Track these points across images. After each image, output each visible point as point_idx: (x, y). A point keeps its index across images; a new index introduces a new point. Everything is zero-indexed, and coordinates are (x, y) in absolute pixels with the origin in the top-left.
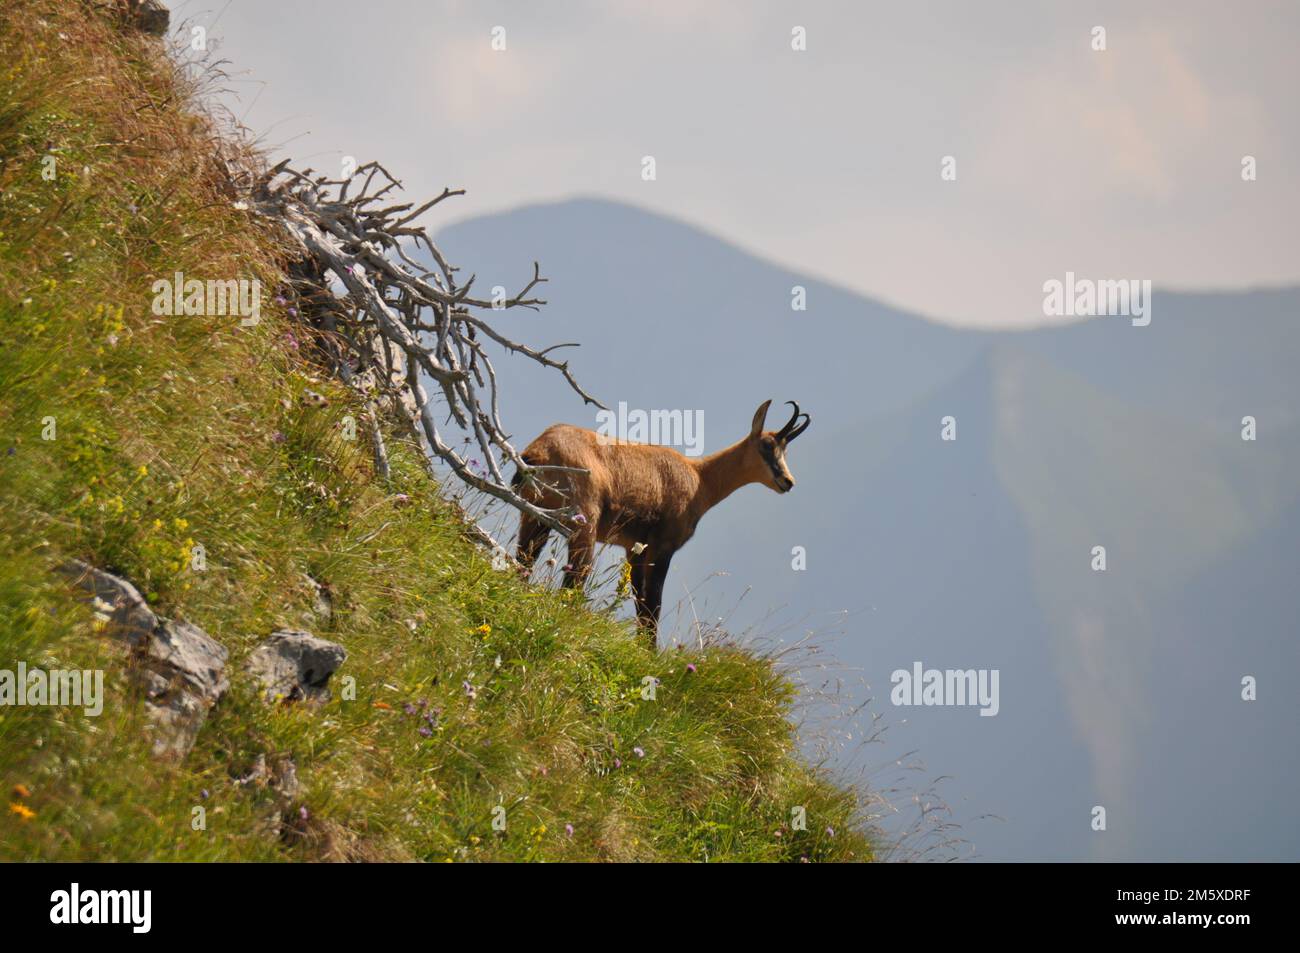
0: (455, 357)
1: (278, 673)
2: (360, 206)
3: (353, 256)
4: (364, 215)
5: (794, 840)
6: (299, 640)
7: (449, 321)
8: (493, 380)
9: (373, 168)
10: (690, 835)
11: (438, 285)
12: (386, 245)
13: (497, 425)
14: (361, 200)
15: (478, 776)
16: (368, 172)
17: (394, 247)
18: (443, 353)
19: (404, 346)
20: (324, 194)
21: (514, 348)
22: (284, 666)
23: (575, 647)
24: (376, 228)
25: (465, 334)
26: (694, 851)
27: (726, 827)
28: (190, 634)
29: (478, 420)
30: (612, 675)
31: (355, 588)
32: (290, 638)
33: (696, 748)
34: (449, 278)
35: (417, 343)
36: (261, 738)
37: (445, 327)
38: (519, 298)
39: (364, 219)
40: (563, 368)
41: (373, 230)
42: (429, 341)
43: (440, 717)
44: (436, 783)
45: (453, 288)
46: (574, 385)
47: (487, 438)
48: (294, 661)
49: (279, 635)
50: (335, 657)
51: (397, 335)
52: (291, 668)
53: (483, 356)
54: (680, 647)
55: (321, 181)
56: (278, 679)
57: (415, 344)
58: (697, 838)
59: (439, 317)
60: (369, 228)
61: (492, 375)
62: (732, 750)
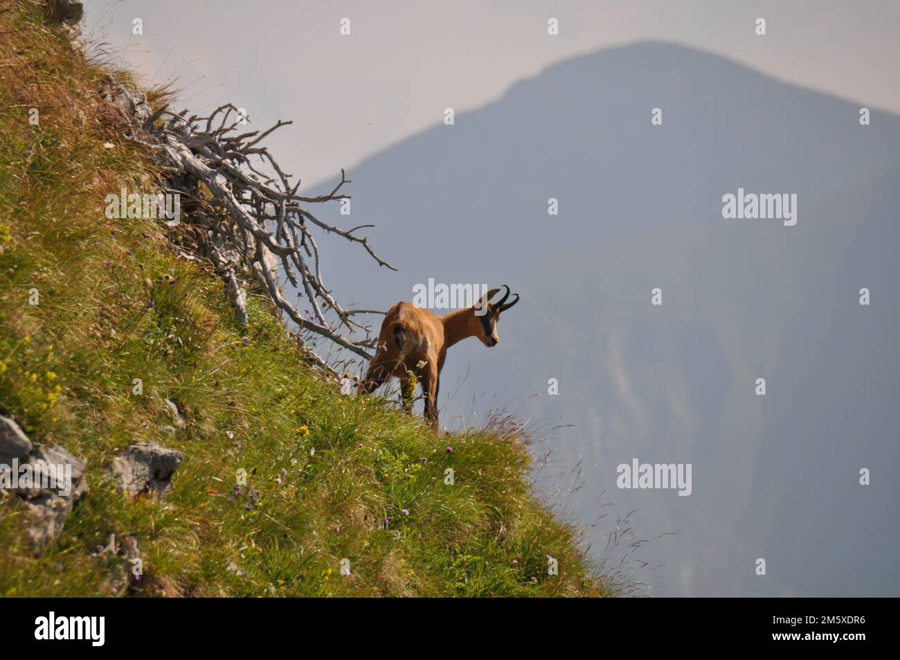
0: (290, 237)
1: (135, 474)
2: (221, 135)
3: (215, 170)
4: (224, 140)
5: (527, 565)
6: (149, 449)
7: (285, 212)
8: (316, 252)
9: (228, 108)
10: (454, 565)
11: (278, 187)
12: (241, 161)
13: (320, 283)
14: (222, 130)
15: (285, 536)
16: (226, 110)
17: (245, 162)
18: (281, 234)
19: (252, 231)
20: (195, 127)
21: (329, 229)
22: (139, 468)
23: (373, 437)
24: (233, 150)
25: (297, 222)
26: (456, 576)
27: (479, 558)
28: (57, 453)
29: (307, 280)
30: (398, 456)
31: (203, 407)
32: (143, 448)
33: (457, 504)
34: (285, 182)
35: (261, 229)
36: (113, 522)
37: (282, 216)
38: (332, 195)
39: (224, 143)
40: (364, 242)
41: (231, 151)
42: (270, 227)
43: (260, 496)
44: (256, 543)
45: (288, 189)
46: (371, 253)
47: (314, 292)
48: (146, 464)
49: (135, 446)
50: (175, 460)
51: (247, 224)
52: (144, 470)
53: (309, 236)
54: (447, 433)
55: (193, 119)
56: (135, 477)
57: (259, 230)
58: (459, 567)
59: (278, 210)
60: (229, 149)
61: (315, 249)
62: (482, 504)
